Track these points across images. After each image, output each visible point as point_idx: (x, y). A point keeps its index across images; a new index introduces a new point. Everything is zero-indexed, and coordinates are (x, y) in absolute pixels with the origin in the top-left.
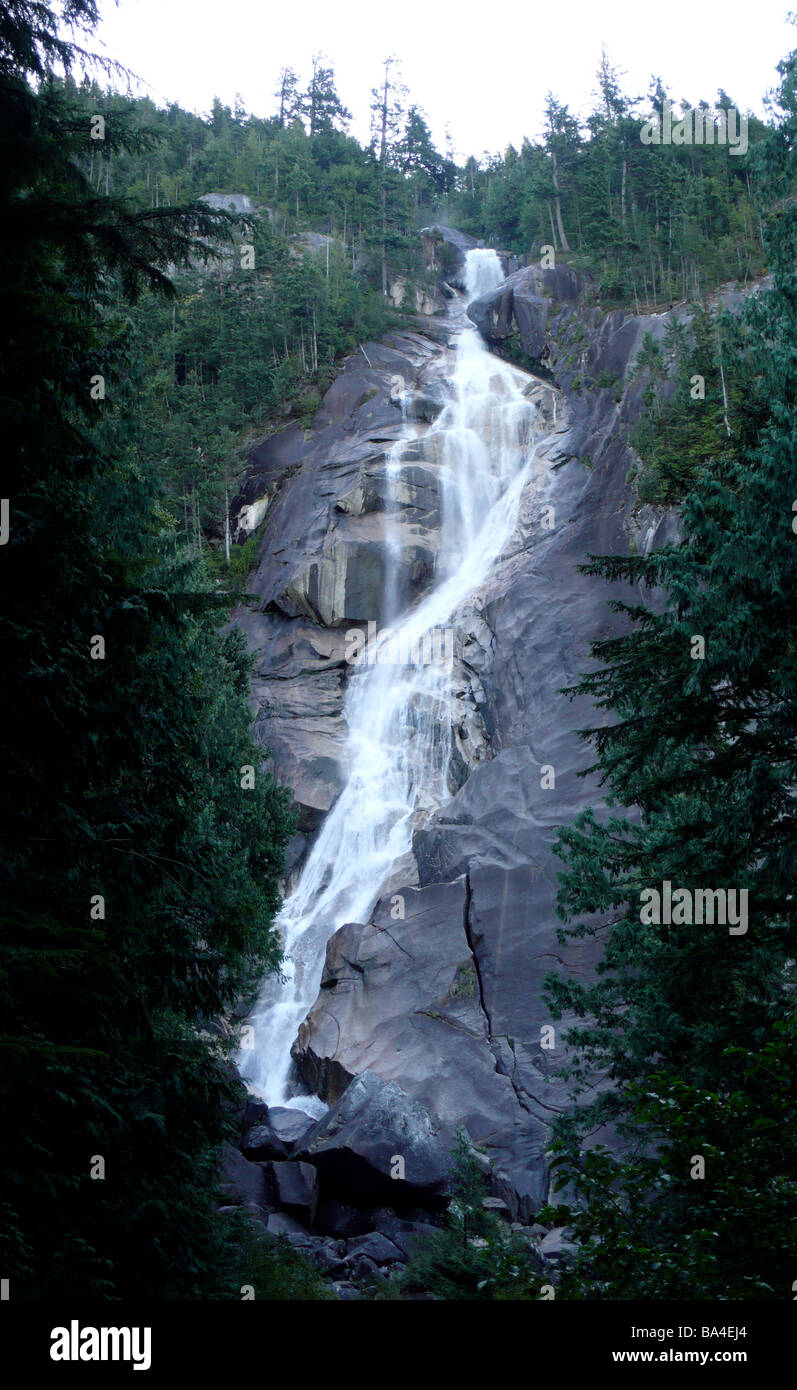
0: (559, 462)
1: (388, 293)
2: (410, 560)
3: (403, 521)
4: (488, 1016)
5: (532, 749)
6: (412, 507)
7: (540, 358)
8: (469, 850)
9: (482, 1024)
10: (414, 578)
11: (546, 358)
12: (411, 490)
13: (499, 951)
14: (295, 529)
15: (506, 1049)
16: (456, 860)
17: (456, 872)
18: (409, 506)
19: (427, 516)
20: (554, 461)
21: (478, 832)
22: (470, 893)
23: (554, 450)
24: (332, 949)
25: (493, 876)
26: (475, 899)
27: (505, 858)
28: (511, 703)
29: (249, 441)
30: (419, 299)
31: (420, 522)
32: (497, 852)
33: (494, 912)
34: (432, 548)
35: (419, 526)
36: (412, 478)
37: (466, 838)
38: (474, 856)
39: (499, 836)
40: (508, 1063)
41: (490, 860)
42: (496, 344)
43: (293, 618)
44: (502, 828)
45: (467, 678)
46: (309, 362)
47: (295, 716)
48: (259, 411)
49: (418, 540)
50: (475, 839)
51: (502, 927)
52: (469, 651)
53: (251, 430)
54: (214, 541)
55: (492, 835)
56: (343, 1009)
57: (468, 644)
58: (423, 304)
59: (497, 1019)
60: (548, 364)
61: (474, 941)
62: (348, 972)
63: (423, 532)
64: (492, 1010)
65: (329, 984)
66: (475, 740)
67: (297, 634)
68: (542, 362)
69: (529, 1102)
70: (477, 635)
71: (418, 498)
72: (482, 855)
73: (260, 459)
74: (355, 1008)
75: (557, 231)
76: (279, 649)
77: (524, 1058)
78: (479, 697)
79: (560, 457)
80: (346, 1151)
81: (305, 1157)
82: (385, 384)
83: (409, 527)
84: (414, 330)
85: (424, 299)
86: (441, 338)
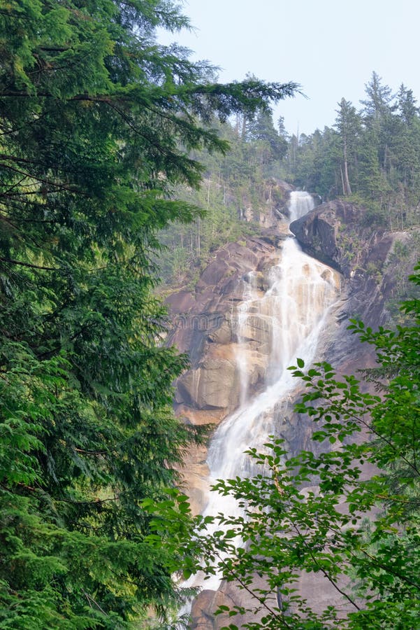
0: (341, 318)
1: (243, 214)
2: (251, 372)
3: (248, 348)
6: (252, 340)
7: (332, 256)
10: (252, 383)
11: (336, 256)
20: (339, 316)
23: (339, 310)
30: (262, 219)
31: (257, 349)
34: (264, 366)
35: (256, 352)
42: (306, 247)
43: (179, 404)
46: (195, 253)
52: (285, 428)
57: (284, 423)
58: (263, 222)
60: (337, 260)
63: (258, 356)
65: (192, 626)
68: (334, 258)
70: (290, 418)
75: (345, 181)
79: (342, 315)
82: (240, 268)
83: (250, 352)
84: (258, 237)
85: (265, 219)
86: (274, 242)
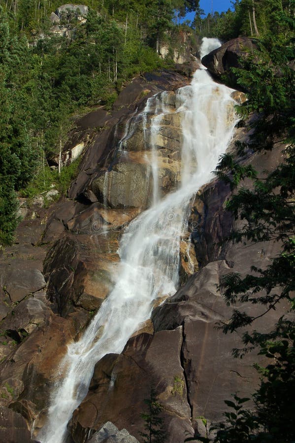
1: (159, 52)
2: (162, 176)
3: (160, 155)
4: (191, 407)
5: (227, 262)
6: (164, 148)
8: (185, 313)
9: (186, 410)
10: (163, 186)
12: (164, 139)
13: (200, 369)
15: (201, 426)
16: (177, 318)
17: (177, 325)
18: (163, 148)
19: (173, 154)
21: (192, 304)
22: (184, 336)
24: (97, 368)
25: (199, 326)
26: (187, 340)
27: (206, 317)
29: (76, 115)
30: (176, 55)
31: (169, 156)
32: (203, 314)
33: (198, 347)
34: (175, 171)
35: (167, 159)
36: (166, 134)
37: (183, 307)
38: (188, 316)
39: (204, 306)
40: (202, 432)
41: (198, 318)
44: (206, 301)
46: (113, 78)
49: (167, 165)
50: (189, 307)
51: (202, 355)
52: (193, 216)
53: (77, 110)
54: (54, 167)
55: (200, 305)
57: (192, 213)
58: (178, 58)
59: (196, 408)
61: (185, 363)
63: (169, 162)
64: (193, 403)
65: (94, 388)
66: (192, 262)
67: (95, 211)
70: (198, 208)
71: (168, 144)
72: (194, 316)
73: (81, 125)
75: (253, 27)
78: (197, 240)
82: (154, 89)
83: (162, 158)
84: (172, 70)
85: (179, 56)
86: (187, 74)
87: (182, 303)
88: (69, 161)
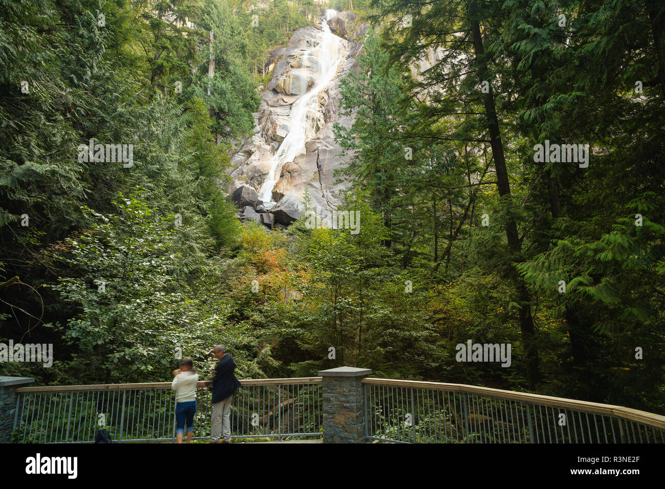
1: (307, 17)
2: (309, 80)
3: (307, 70)
4: (321, 185)
8: (318, 145)
9: (319, 186)
10: (309, 85)
12: (309, 63)
13: (325, 169)
14: (281, 71)
15: (325, 192)
16: (315, 148)
17: (315, 150)
18: (309, 67)
19: (314, 70)
21: (321, 141)
22: (318, 155)
24: (283, 168)
25: (325, 151)
26: (320, 157)
27: (328, 147)
28: (332, 112)
29: (270, 49)
30: (315, 19)
32: (326, 146)
33: (324, 160)
34: (314, 78)
36: (311, 60)
37: (318, 143)
38: (320, 147)
40: (325, 195)
41: (324, 148)
42: (333, 31)
43: (279, 92)
44: (327, 140)
45: (321, 107)
46: (286, 31)
47: (278, 115)
48: (273, 42)
49: (311, 76)
50: (321, 143)
51: (326, 164)
52: (322, 101)
53: (271, 47)
54: (261, 74)
55: (325, 142)
56: (285, 182)
57: (322, 99)
58: (316, 21)
59: (323, 185)
61: (319, 167)
62: (287, 173)
63: (312, 74)
64: (322, 183)
65: (282, 176)
66: (323, 121)
67: (280, 96)
69: (330, 204)
70: (324, 97)
71: (312, 65)
72: (322, 146)
73: (272, 55)
74: (288, 181)
76: (276, 99)
77: (330, 195)
78: (324, 112)
79: (348, 57)
80: (281, 211)
81: (271, 212)
82: (305, 37)
83: (308, 72)
87: (318, 141)
88: (268, 72)
